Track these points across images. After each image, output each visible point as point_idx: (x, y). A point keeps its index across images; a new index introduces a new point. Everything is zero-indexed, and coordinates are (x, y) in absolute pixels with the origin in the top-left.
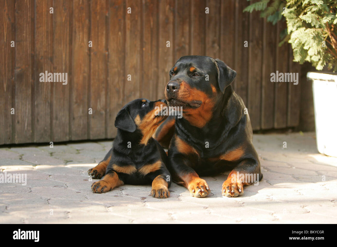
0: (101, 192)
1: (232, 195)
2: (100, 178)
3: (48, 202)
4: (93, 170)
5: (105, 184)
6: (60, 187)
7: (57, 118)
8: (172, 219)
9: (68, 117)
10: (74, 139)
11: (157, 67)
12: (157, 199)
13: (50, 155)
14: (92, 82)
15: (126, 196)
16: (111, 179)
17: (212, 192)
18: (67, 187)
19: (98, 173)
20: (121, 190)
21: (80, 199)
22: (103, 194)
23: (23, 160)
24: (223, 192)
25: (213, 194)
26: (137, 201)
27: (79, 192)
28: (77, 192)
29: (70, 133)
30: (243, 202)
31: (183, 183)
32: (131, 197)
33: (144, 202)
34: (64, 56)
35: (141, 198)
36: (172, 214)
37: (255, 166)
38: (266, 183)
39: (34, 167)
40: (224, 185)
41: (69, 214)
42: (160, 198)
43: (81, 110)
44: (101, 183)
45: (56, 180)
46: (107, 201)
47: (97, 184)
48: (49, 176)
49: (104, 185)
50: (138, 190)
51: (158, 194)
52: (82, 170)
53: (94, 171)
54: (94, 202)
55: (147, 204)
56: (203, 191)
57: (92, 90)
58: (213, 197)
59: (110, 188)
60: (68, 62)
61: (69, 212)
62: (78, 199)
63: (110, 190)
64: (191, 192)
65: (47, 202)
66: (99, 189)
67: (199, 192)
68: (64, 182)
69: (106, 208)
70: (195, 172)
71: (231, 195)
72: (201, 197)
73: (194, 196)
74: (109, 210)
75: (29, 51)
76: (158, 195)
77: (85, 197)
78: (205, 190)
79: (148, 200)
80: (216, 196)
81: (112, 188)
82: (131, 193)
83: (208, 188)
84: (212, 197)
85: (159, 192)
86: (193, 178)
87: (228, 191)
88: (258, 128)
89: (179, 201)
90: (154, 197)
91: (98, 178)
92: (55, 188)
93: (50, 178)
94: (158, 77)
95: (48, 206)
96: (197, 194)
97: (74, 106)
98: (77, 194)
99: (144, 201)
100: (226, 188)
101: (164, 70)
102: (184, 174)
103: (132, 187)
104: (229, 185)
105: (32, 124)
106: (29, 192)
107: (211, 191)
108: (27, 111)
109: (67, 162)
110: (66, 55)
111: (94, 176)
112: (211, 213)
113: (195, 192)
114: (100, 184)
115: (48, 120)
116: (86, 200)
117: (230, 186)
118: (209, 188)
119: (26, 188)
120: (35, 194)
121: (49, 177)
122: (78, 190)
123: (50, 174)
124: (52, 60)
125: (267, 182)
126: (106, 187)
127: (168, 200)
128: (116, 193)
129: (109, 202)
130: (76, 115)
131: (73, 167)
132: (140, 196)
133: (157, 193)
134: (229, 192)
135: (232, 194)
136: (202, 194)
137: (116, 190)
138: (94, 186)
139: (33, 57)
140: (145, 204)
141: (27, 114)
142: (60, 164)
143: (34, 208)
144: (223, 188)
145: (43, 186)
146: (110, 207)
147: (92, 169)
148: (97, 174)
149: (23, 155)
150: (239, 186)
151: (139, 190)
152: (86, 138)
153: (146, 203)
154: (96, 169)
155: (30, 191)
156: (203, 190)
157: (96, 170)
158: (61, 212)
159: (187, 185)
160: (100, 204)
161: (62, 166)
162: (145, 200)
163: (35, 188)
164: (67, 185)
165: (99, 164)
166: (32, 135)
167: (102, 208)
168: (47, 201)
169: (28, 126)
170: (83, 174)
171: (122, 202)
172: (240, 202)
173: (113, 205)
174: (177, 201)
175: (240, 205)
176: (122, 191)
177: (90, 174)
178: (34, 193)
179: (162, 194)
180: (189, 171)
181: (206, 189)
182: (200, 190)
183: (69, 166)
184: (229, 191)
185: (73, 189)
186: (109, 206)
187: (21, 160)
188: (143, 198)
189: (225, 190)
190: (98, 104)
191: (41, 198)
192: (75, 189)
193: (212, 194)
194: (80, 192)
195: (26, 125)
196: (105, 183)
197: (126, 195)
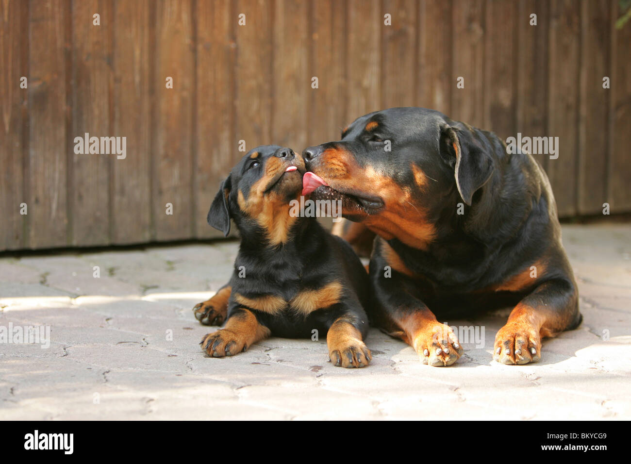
0: (224, 354)
1: (515, 361)
2: (220, 324)
3: (105, 377)
4: (204, 306)
5: (232, 336)
6: (131, 345)
7: (122, 192)
8: (381, 414)
9: (147, 190)
10: (161, 237)
11: (346, 76)
12: (346, 369)
13: (107, 273)
14: (200, 110)
15: (279, 362)
16: (242, 326)
17: (468, 354)
18: (148, 344)
19: (214, 312)
20: (266, 351)
21: (176, 370)
22: (227, 359)
23: (48, 286)
24: (496, 354)
25: (471, 357)
26: (302, 373)
27: (173, 356)
28: (169, 356)
29: (153, 225)
30: (538, 376)
31: (403, 335)
32: (290, 365)
33: (317, 377)
34: (137, 53)
35: (311, 367)
36: (379, 403)
37: (567, 295)
38: (589, 333)
39: (73, 301)
40: (498, 337)
41: (151, 403)
42: (355, 367)
43: (176, 172)
44: (223, 335)
45: (123, 330)
46: (237, 374)
47: (215, 337)
48: (108, 319)
49: (230, 339)
50: (305, 349)
51: (348, 359)
52: (180, 307)
53: (207, 309)
54: (206, 376)
55: (325, 380)
56: (447, 353)
57: (202, 127)
58: (471, 366)
59: (242, 346)
60: (146, 66)
61: (152, 400)
62: (172, 371)
63: (243, 350)
64: (422, 355)
65: (103, 379)
66: (220, 348)
67: (438, 356)
68: (139, 333)
69: (234, 390)
70: (428, 309)
71: (512, 360)
72: (443, 366)
73: (429, 363)
74: (239, 395)
75: (60, 43)
76: (346, 360)
77: (188, 367)
78: (450, 349)
79: (327, 372)
80: (477, 362)
81: (248, 345)
82: (290, 356)
83: (456, 345)
84: (468, 366)
85: (349, 354)
86: (424, 322)
87: (506, 351)
88: (570, 211)
89: (395, 374)
90: (340, 364)
91: (215, 323)
92: (119, 345)
93: (109, 325)
94: (346, 99)
95: (105, 386)
96: (435, 360)
97: (162, 164)
98: (169, 359)
99: (318, 374)
100: (502, 344)
101: (359, 84)
102: (403, 314)
103: (291, 344)
104: (509, 338)
105: (69, 204)
106: (62, 355)
107: (467, 351)
108: (57, 175)
109: (146, 289)
110: (142, 50)
111: (205, 320)
112: (465, 399)
113: (428, 355)
114: (221, 337)
115: (104, 195)
116: (190, 372)
117: (512, 339)
118: (460, 345)
119: (57, 347)
120: (77, 360)
121: (106, 322)
122: (171, 350)
123: (109, 315)
124: (110, 61)
125: (592, 330)
126: (234, 342)
127: (371, 373)
128: (255, 356)
129: (239, 376)
130: (165, 186)
131: (160, 300)
132: (309, 362)
133: (344, 357)
134: (508, 355)
135: (514, 356)
136: (444, 359)
137: (254, 351)
138: (209, 341)
139: (68, 55)
140: (319, 380)
141: (57, 182)
142: (131, 293)
143: (75, 390)
144: (496, 344)
145: (93, 344)
146: (242, 387)
147: (202, 304)
148: (214, 315)
149: (47, 274)
150: (532, 340)
151: (307, 349)
152: (187, 235)
153: (322, 378)
154: (212, 304)
155: (65, 353)
156: (446, 350)
157: (211, 307)
158: (133, 400)
159: (411, 338)
160: (219, 381)
161: (136, 298)
162: (321, 372)
163: (76, 346)
164: (147, 339)
165: (217, 294)
166: (69, 230)
167: (223, 390)
168: (103, 376)
169: (58, 210)
170: (182, 316)
171: (268, 376)
172: (530, 377)
173: (248, 384)
174: (390, 373)
175: (530, 383)
176: (268, 353)
177: (199, 314)
178: (73, 357)
179: (356, 359)
180: (414, 308)
181: (454, 348)
182: (440, 350)
183: (151, 297)
184: (508, 351)
185: (161, 350)
186: (240, 386)
187: (44, 285)
188: (316, 368)
189: (499, 348)
190: (215, 158)
191: (90, 369)
192: (165, 349)
193: (469, 358)
194: (176, 356)
195: (54, 206)
196: (231, 334)
197: (277, 362)
